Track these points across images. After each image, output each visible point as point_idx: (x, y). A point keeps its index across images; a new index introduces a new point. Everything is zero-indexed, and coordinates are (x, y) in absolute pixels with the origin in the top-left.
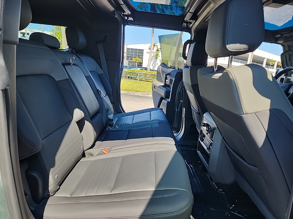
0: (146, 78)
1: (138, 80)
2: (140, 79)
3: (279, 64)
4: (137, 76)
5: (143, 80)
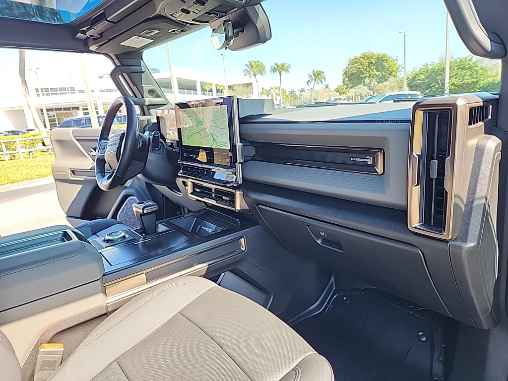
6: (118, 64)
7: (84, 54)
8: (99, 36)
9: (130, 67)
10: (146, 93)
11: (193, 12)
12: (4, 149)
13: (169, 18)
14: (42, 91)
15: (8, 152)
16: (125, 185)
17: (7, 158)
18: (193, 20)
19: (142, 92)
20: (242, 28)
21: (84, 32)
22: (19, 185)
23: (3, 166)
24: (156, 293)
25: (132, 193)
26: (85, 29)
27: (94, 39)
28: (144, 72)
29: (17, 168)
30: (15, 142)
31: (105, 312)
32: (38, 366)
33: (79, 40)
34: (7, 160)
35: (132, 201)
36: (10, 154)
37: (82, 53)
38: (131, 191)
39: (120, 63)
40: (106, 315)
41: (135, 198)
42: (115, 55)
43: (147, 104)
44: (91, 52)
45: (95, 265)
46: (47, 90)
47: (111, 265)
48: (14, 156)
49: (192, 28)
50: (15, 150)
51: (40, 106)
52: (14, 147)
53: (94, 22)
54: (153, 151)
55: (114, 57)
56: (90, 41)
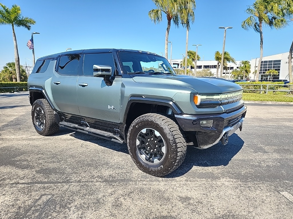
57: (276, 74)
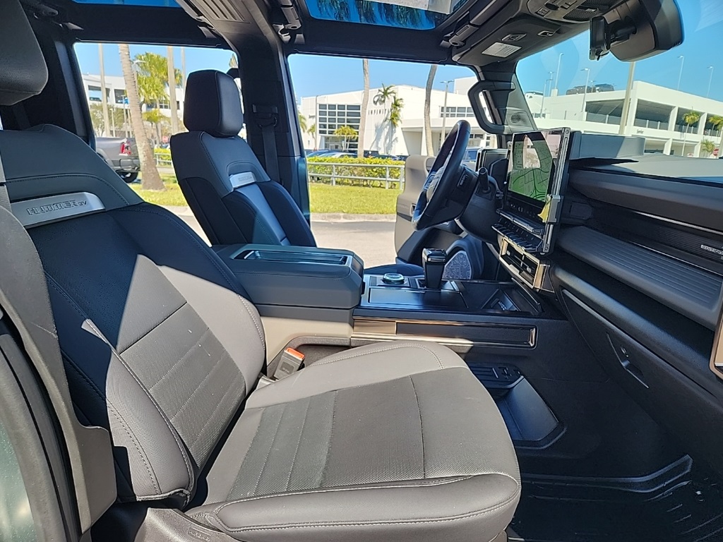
0: (353, 177)
1: (334, 183)
2: (339, 180)
3: (710, 121)
4: (331, 174)
5: (346, 181)
6: (483, 79)
7: (447, 65)
8: (462, 44)
9: (495, 83)
10: (508, 118)
11: (562, 7)
12: (388, 175)
13: (535, 17)
14: (448, 111)
15: (390, 179)
16: (461, 235)
17: (387, 185)
18: (564, 18)
19: (503, 117)
20: (633, 28)
21: (447, 39)
22: (386, 218)
23: (380, 193)
24: (397, 346)
25: (464, 246)
26: (449, 35)
27: (458, 47)
28: (513, 90)
29: (391, 198)
30: (399, 168)
31: (347, 344)
32: (280, 364)
33: (444, 48)
34: (387, 188)
35: (462, 256)
36: (392, 182)
37: (444, 64)
38: (463, 243)
39: (485, 77)
40: (348, 347)
41: (465, 253)
42: (481, 67)
43: (505, 133)
44: (454, 63)
45: (348, 294)
46: (453, 109)
47: (369, 302)
48: (395, 185)
49: (571, 29)
50: (397, 178)
51: (440, 129)
52: (397, 175)
53: (457, 26)
54: (479, 194)
55: (479, 70)
56: (454, 50)
57: (354, 138)
